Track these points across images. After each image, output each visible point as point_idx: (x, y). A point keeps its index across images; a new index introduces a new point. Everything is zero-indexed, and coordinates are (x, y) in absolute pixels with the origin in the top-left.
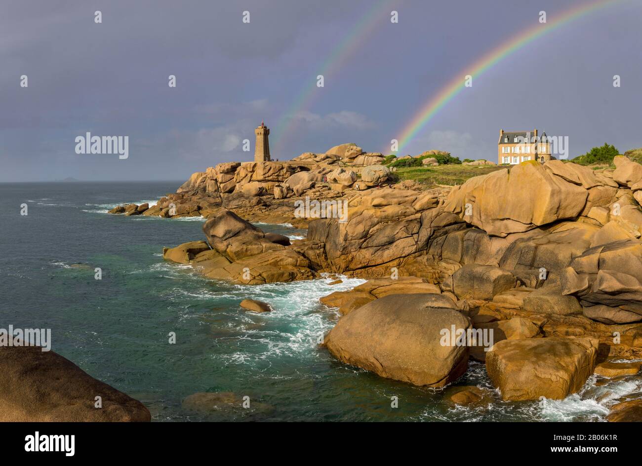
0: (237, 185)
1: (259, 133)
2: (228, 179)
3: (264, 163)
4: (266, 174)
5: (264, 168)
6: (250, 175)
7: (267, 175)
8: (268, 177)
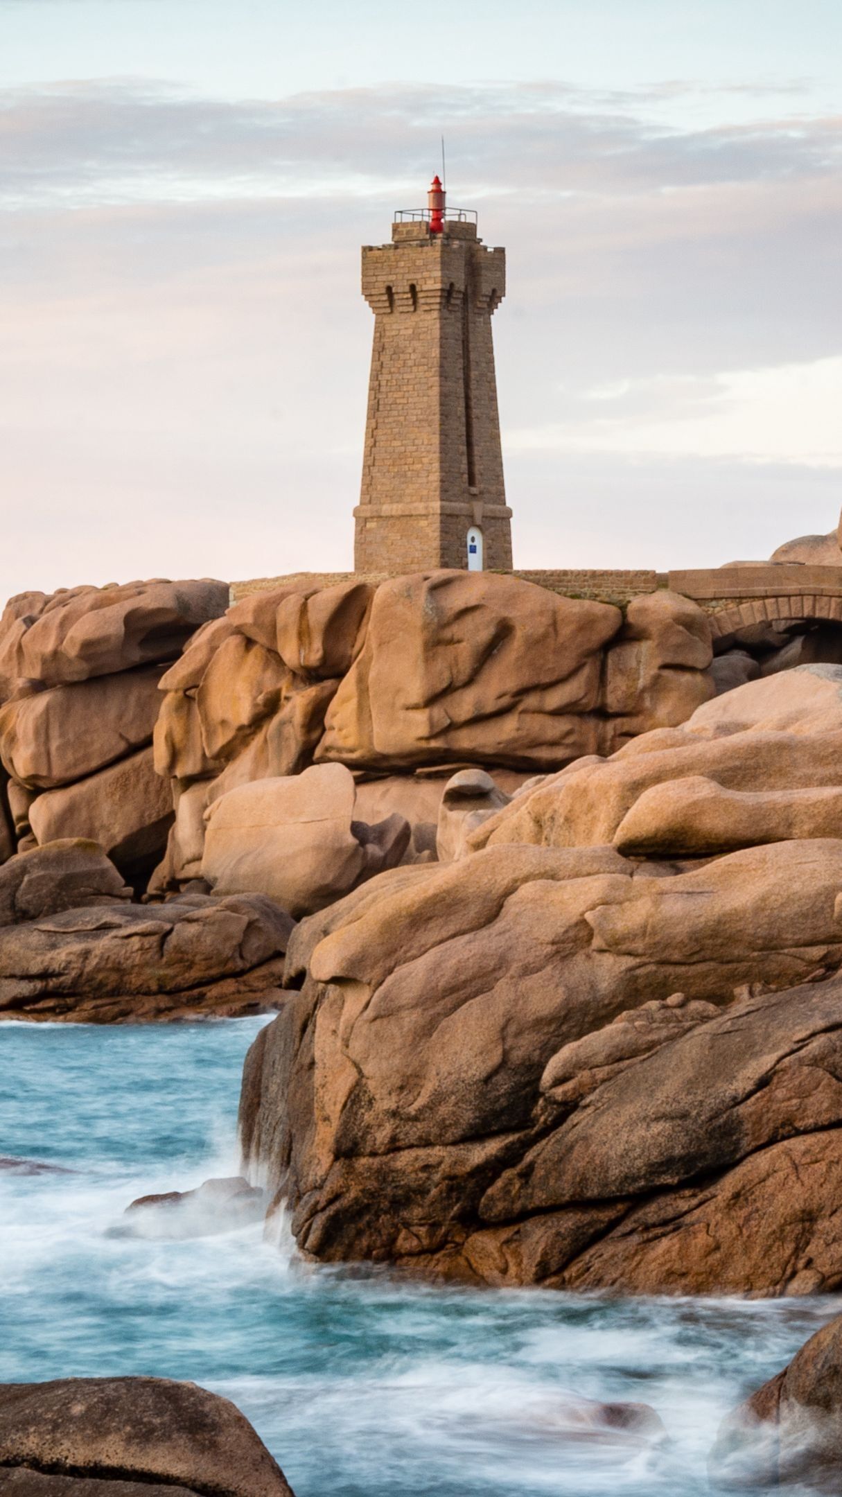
0: (184, 805)
1: (401, 288)
2: (105, 743)
3: (438, 587)
4: (449, 690)
5: (436, 642)
6: (297, 703)
7: (465, 705)
8: (479, 719)
